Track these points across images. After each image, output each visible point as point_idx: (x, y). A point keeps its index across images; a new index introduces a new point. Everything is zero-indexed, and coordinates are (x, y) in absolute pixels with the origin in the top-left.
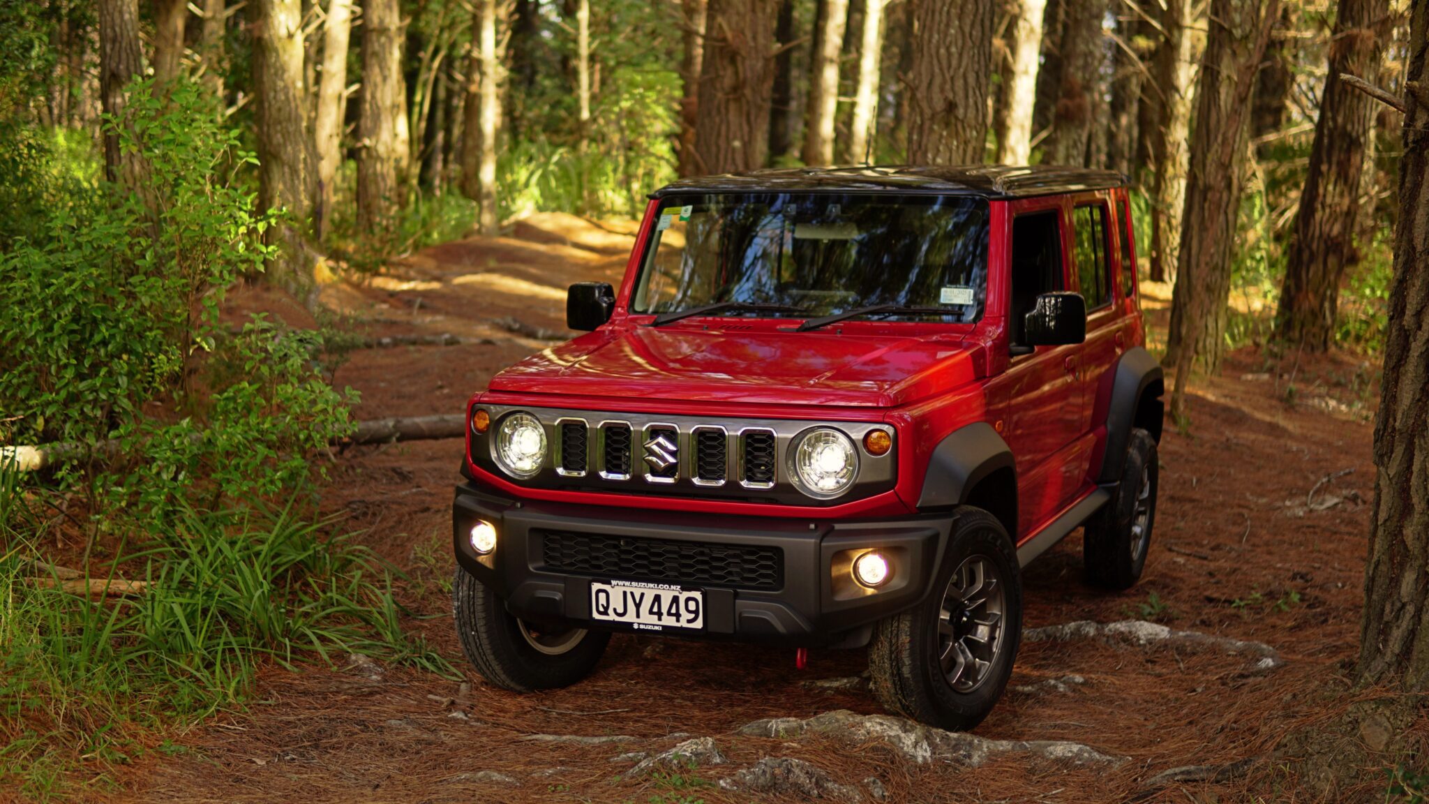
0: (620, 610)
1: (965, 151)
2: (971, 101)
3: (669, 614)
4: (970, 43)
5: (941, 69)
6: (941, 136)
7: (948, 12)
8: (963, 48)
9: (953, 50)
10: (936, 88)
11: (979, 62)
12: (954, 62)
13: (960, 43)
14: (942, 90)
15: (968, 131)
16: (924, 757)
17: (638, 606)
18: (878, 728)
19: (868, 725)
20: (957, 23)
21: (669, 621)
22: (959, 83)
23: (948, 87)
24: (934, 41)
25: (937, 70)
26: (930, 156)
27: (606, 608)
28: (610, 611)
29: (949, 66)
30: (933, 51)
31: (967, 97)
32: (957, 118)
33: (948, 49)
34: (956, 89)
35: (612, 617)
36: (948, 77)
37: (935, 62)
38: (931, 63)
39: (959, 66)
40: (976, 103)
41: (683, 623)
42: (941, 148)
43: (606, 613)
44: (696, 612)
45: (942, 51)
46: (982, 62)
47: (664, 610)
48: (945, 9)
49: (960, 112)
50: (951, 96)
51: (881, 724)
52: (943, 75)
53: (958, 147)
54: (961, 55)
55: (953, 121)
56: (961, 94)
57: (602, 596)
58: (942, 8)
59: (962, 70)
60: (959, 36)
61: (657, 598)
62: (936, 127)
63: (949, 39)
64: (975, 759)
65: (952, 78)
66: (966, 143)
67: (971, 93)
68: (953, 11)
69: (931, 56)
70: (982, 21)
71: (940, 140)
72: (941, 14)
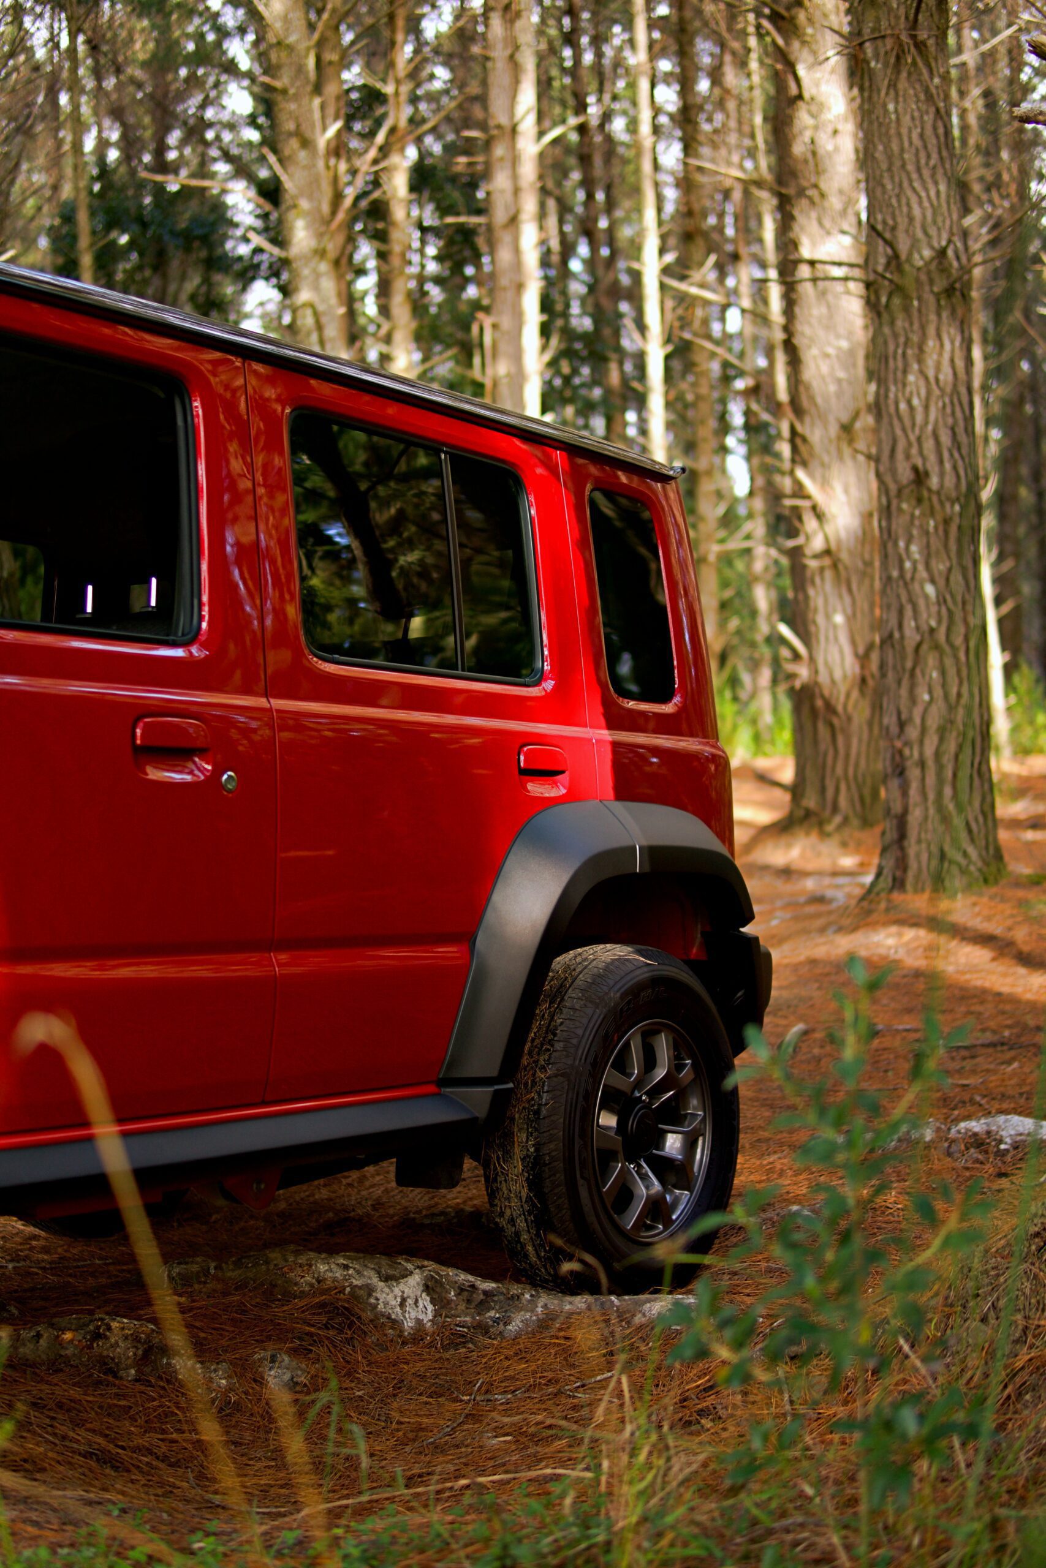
1: (946, 533)
2: (948, 466)
4: (937, 392)
5: (904, 430)
6: (912, 516)
7: (904, 355)
8: (928, 398)
9: (915, 402)
10: (900, 455)
11: (953, 414)
12: (919, 418)
13: (923, 392)
14: (908, 457)
15: (948, 506)
16: (419, 1321)
18: (339, 1274)
19: (322, 1268)
20: (915, 366)
22: (929, 445)
23: (914, 451)
24: (891, 395)
25: (899, 432)
26: (902, 544)
29: (914, 425)
30: (892, 409)
31: (941, 462)
32: (929, 490)
33: (909, 402)
34: (925, 452)
36: (912, 438)
37: (896, 422)
38: (891, 424)
39: (926, 423)
40: (955, 468)
42: (915, 532)
45: (903, 406)
46: (959, 414)
48: (900, 351)
49: (934, 482)
50: (919, 463)
51: (346, 1267)
52: (907, 436)
53: (936, 528)
54: (926, 408)
55: (925, 494)
56: (932, 458)
58: (895, 352)
59: (930, 427)
60: (922, 383)
62: (904, 506)
63: (908, 389)
64: (515, 1325)
65: (919, 440)
66: (947, 522)
67: (946, 455)
68: (909, 352)
69: (890, 416)
70: (952, 361)
71: (912, 523)
72: (895, 358)
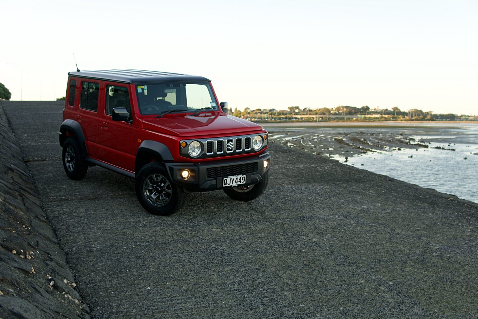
0: (229, 183)
3: (239, 182)
17: (233, 181)
21: (239, 183)
27: (226, 183)
28: (227, 184)
35: (227, 185)
41: (242, 183)
43: (226, 185)
44: (244, 180)
47: (238, 181)
57: (226, 181)
61: (237, 179)
